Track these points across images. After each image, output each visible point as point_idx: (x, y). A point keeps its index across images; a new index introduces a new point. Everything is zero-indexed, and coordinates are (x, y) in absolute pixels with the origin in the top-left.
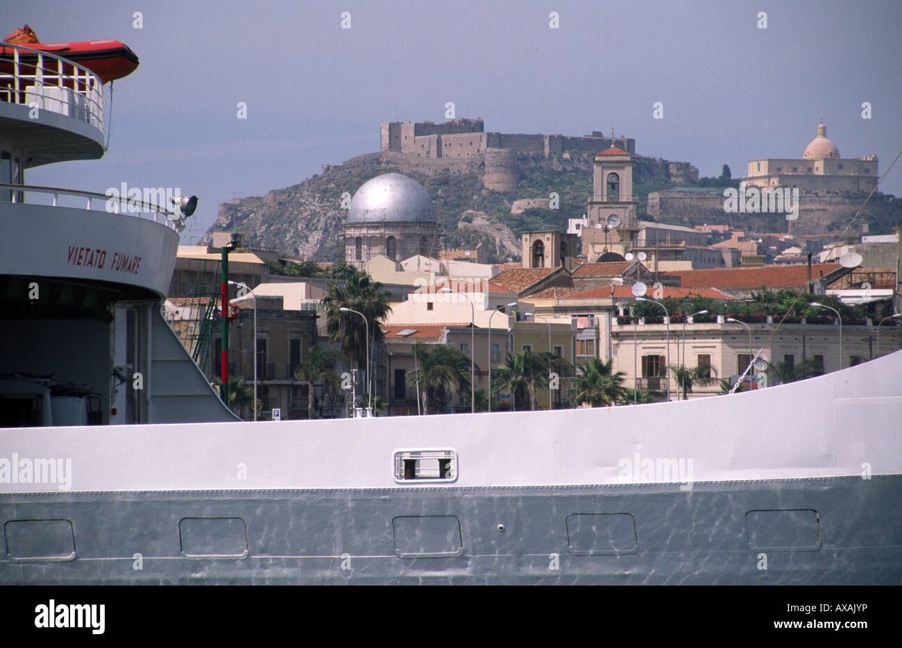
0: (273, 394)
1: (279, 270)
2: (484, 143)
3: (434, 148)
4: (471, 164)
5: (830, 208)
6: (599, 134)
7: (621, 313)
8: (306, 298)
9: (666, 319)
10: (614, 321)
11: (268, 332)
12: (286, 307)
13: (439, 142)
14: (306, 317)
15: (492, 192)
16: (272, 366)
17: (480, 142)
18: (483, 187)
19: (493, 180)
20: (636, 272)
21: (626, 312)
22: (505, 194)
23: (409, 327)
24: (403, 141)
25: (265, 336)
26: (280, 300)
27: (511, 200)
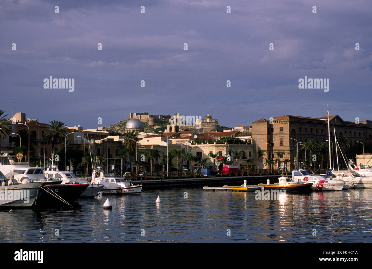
0: (111, 162)
1: (113, 134)
2: (149, 117)
3: (140, 118)
4: (146, 120)
5: (210, 128)
6: (169, 115)
7: (192, 143)
8: (119, 139)
9: (202, 143)
10: (190, 144)
11: (110, 146)
12: (114, 140)
13: (140, 116)
14: (119, 143)
15: (150, 125)
16: (111, 155)
17: (148, 116)
18: (148, 124)
19: (150, 123)
20: (194, 133)
21: (193, 142)
22: (152, 126)
23: (143, 145)
24: (134, 116)
25: (110, 147)
26: (113, 139)
27: (154, 127)
